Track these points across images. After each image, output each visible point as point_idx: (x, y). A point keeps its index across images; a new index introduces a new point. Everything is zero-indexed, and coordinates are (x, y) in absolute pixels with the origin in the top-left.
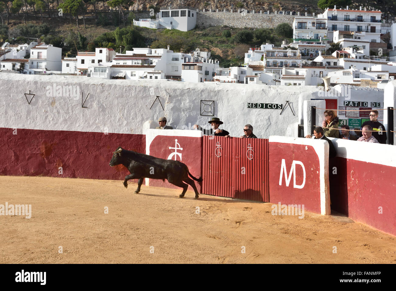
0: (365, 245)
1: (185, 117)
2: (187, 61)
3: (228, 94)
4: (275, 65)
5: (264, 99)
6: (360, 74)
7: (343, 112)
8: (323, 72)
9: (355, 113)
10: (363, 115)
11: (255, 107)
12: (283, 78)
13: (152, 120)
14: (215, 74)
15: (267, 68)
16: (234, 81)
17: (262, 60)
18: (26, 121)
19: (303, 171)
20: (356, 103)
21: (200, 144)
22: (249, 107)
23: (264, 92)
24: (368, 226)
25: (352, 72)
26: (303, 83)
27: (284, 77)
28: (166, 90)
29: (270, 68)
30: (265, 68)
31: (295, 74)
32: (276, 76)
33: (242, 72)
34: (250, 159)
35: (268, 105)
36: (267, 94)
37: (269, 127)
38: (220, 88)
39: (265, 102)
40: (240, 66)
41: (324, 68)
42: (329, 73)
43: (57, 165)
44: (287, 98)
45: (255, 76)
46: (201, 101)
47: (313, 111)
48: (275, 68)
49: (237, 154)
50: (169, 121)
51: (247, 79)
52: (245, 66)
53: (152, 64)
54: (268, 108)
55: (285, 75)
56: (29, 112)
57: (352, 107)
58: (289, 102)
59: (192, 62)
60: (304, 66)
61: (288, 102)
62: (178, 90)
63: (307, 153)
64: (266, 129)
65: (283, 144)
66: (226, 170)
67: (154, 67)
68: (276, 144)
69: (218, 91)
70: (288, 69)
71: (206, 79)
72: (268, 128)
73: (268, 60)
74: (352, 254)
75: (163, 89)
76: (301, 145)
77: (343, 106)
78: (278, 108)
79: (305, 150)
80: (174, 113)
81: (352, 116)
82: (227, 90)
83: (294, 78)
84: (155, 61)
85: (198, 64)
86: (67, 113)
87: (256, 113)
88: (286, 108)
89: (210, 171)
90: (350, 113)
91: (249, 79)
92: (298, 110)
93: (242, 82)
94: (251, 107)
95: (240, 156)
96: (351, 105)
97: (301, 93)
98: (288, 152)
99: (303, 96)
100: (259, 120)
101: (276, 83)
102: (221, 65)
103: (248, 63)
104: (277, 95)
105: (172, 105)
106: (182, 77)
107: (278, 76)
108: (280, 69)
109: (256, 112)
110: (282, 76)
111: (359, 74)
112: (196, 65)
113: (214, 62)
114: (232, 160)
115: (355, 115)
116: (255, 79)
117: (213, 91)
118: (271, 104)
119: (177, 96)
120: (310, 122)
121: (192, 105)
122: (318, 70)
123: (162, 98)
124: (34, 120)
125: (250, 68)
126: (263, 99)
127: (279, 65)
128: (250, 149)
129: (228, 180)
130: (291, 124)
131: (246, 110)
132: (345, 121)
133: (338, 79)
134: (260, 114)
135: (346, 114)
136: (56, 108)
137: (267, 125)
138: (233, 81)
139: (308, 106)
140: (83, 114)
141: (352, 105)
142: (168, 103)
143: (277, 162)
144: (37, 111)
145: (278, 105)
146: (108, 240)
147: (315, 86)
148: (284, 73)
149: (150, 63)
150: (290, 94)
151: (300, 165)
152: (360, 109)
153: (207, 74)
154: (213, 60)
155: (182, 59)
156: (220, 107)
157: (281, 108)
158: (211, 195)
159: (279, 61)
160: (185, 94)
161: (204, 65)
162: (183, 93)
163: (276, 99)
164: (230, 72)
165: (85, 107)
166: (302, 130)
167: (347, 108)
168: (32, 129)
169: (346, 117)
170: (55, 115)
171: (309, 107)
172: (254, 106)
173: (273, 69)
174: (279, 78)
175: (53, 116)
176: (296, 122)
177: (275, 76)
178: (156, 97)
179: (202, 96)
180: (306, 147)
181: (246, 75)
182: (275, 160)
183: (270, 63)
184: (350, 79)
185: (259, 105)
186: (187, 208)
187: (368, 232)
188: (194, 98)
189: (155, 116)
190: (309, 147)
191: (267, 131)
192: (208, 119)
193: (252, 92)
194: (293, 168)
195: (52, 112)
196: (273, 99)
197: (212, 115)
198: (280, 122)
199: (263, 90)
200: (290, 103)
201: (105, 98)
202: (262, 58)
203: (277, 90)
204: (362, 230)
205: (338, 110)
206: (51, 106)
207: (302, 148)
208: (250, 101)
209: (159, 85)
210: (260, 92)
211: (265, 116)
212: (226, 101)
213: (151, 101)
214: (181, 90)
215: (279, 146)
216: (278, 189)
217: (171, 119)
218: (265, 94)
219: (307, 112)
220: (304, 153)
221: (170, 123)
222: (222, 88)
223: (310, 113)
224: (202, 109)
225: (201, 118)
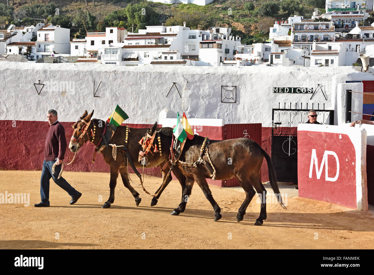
1: (205, 105)
2: (205, 39)
3: (251, 79)
4: (304, 39)
5: (292, 82)
8: (359, 45)
11: (282, 92)
12: (313, 54)
13: (169, 109)
14: (237, 52)
15: (295, 44)
16: (258, 59)
17: (289, 34)
18: (36, 113)
19: (336, 162)
21: (221, 134)
22: (275, 92)
23: (292, 74)
26: (336, 58)
27: (315, 52)
28: (183, 76)
29: (299, 44)
30: (293, 43)
31: (327, 49)
32: (305, 52)
33: (267, 49)
35: (297, 89)
36: (296, 77)
38: (243, 73)
39: (292, 86)
40: (264, 42)
41: (361, 40)
42: (367, 46)
43: (70, 158)
44: (319, 81)
45: (281, 53)
46: (222, 86)
47: (349, 94)
48: (304, 44)
50: (187, 110)
51: (272, 56)
52: (271, 42)
53: (167, 43)
54: (297, 93)
55: (316, 51)
56: (38, 103)
58: (320, 85)
59: (211, 39)
60: (338, 40)
62: (196, 76)
63: (341, 143)
64: (294, 116)
65: (314, 132)
67: (168, 46)
68: (306, 133)
69: (240, 75)
70: (319, 43)
71: (226, 58)
72: (296, 115)
73: (296, 34)
75: (180, 75)
76: (333, 133)
78: (308, 93)
79: (339, 139)
80: (192, 100)
82: (250, 74)
83: (326, 54)
84: (170, 40)
85: (217, 42)
86: (78, 103)
87: (283, 98)
88: (317, 92)
91: (274, 56)
92: (331, 93)
93: (266, 60)
94: (277, 92)
97: (334, 74)
98: (319, 142)
99: (337, 78)
101: (305, 60)
102: (242, 42)
103: (273, 39)
104: (307, 77)
105: (190, 92)
106: (199, 57)
107: (307, 52)
108: (309, 43)
110: (312, 52)
112: (215, 42)
113: (235, 38)
116: (281, 56)
117: (235, 76)
119: (196, 82)
120: (344, 107)
121: (212, 91)
122: (353, 44)
123: (178, 84)
124: (44, 111)
125: (276, 45)
126: (290, 83)
127: (309, 39)
131: (272, 95)
134: (287, 99)
136: (67, 98)
138: (256, 59)
139: (342, 90)
140: (95, 104)
142: (185, 89)
143: (307, 152)
144: (47, 102)
145: (308, 89)
146: (125, 239)
147: (351, 66)
148: (314, 48)
149: (164, 42)
150: (322, 77)
151: (333, 156)
153: (228, 52)
154: (233, 37)
155: (200, 36)
156: (242, 93)
159: (308, 35)
160: (204, 79)
161: (225, 43)
162: (201, 79)
163: (306, 82)
164: (253, 49)
165: (97, 96)
168: (43, 121)
170: (66, 106)
171: (344, 92)
172: (281, 91)
173: (301, 45)
174: (309, 54)
175: (64, 106)
176: (328, 107)
177: (304, 51)
178: (173, 84)
179: (222, 81)
180: (341, 135)
181: (270, 52)
182: (304, 150)
183: (298, 37)
185: (287, 89)
188: (214, 84)
189: (171, 104)
190: (343, 136)
192: (229, 106)
193: (279, 75)
194: (325, 158)
195: (63, 102)
196: (303, 83)
197: (234, 101)
199: (291, 73)
200: (322, 86)
201: (118, 86)
202: (289, 32)
206: (61, 96)
207: (335, 137)
208: (276, 85)
209: (175, 70)
210: (288, 75)
211: (293, 101)
212: (250, 85)
213: (167, 88)
214: (200, 75)
215: (309, 134)
216: (308, 182)
217: (189, 107)
218: (294, 77)
219: (342, 97)
220: (337, 142)
221: (188, 111)
222: (245, 72)
223: (345, 97)
224: (223, 95)
225: (222, 105)
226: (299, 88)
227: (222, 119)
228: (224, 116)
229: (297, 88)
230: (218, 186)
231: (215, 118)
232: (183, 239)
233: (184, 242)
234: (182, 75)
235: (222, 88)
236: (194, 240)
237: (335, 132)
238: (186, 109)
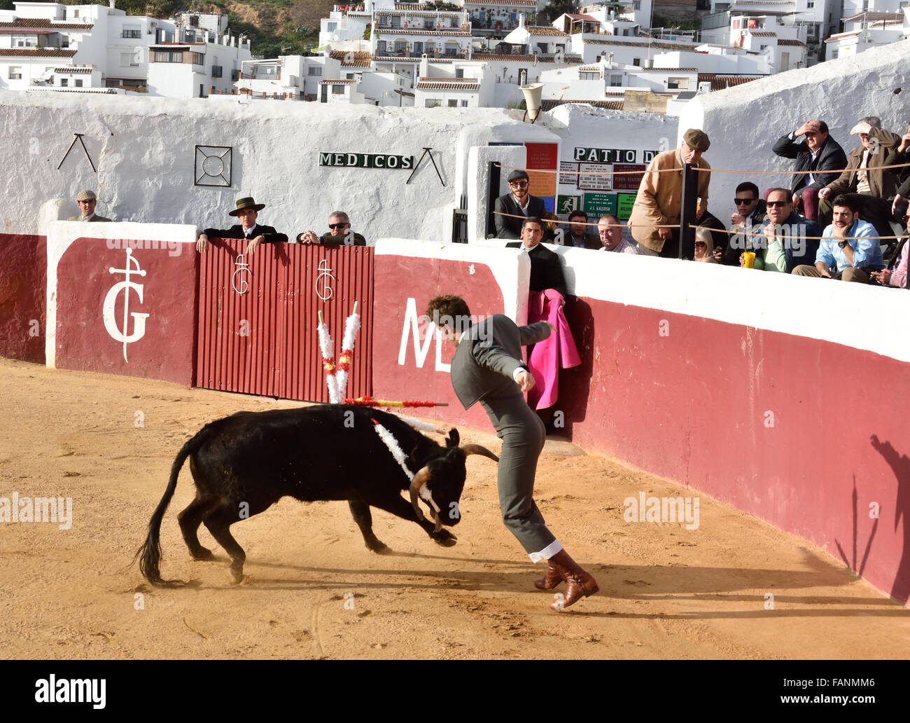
0: (609, 509)
1: (154, 191)
2: (163, 40)
3: (268, 130)
4: (401, 50)
5: (365, 142)
6: (624, 76)
7: (571, 178)
8: (526, 70)
9: (601, 180)
10: (623, 183)
11: (342, 164)
12: (420, 86)
13: (65, 199)
14: (240, 74)
15: (380, 60)
16: (291, 94)
17: (367, 37)
20: (606, 152)
21: (194, 260)
22: (325, 164)
23: (366, 123)
24: (618, 462)
25: (602, 70)
26: (473, 98)
27: (425, 82)
28: (101, 119)
29: (388, 60)
30: (375, 59)
31: (452, 75)
32: (401, 82)
33: (313, 71)
34: (325, 299)
35: (377, 158)
36: (375, 129)
37: (376, 217)
38: (248, 115)
39: (366, 151)
40: (306, 54)
41: (531, 59)
42: (543, 73)
44: (427, 139)
45: (348, 82)
46: (197, 147)
48: (401, 61)
49: (291, 287)
50: (110, 201)
51: (324, 88)
52: (322, 55)
53: (67, 46)
54: (375, 167)
55: (428, 79)
57: (596, 163)
58: (430, 150)
59: (177, 41)
60: (478, 55)
61: (428, 150)
62: (134, 120)
63: (473, 283)
64: (369, 220)
65: (412, 259)
66: (260, 328)
67: (71, 54)
68: (394, 260)
69: (242, 121)
70: (436, 62)
71: (214, 88)
72: (374, 219)
73: (383, 38)
74: (576, 530)
75: (93, 116)
76: (457, 261)
77: (574, 161)
78: (401, 167)
79: (468, 276)
80: (123, 178)
81: (594, 186)
82: (266, 119)
83: (450, 86)
84: (75, 39)
85: (193, 48)
87: (344, 178)
88: (423, 166)
89: (219, 329)
90: (588, 179)
91: (330, 88)
92: (454, 170)
93: (311, 98)
94: (329, 164)
95: (297, 291)
96: (593, 158)
97: (463, 126)
98: (423, 281)
99: (469, 136)
100: (352, 196)
101: (403, 98)
102: (255, 52)
103: (329, 47)
104: (400, 131)
105: (117, 158)
106: (148, 82)
107: (408, 82)
108: (413, 61)
109: (343, 176)
110: (418, 81)
111: (621, 76)
112: (187, 49)
113: (236, 41)
114: (276, 301)
115: (602, 185)
116: (347, 88)
117: (229, 122)
118: (385, 156)
119: (133, 133)
120: (483, 203)
121: (173, 158)
122: (513, 66)
123: (91, 138)
125: (335, 61)
126: (362, 143)
127: (412, 51)
128: (325, 273)
129: (266, 352)
130: (434, 207)
131: (318, 170)
132: (575, 200)
133: (566, 88)
134: (354, 182)
135: (578, 181)
137: (372, 210)
138: (288, 94)
139: (479, 161)
141: (596, 159)
142: (106, 151)
143: (396, 305)
145: (403, 159)
147: (502, 109)
148: (423, 73)
149: (61, 44)
150: (435, 130)
152: (616, 168)
153: (219, 74)
154: (233, 38)
155: (150, 33)
156: (247, 164)
157: (411, 167)
158: (220, 390)
159: (411, 40)
160: (153, 128)
161: (211, 52)
162: (147, 127)
163: (397, 142)
164: (279, 68)
166: (463, 224)
167: (583, 166)
169: (578, 188)
171: (484, 167)
172: (339, 162)
173: (394, 63)
174: (412, 87)
176: (448, 202)
177: (401, 80)
178: (75, 137)
179: (199, 133)
180: (472, 267)
181: (321, 78)
182: (389, 300)
183: (388, 46)
184: (597, 90)
185: (352, 158)
186: (155, 424)
187: (618, 478)
188: (178, 140)
189: (71, 187)
190: (477, 266)
191: (372, 226)
192: (215, 194)
193: (335, 123)
196: (390, 143)
197: (225, 184)
198: (405, 204)
199: (363, 119)
200: (435, 153)
202: (366, 32)
203: (400, 119)
204: (603, 473)
205: (558, 172)
207: (461, 270)
208: (328, 147)
209: (82, 104)
210: (357, 125)
211: (366, 187)
212: (265, 146)
213: (60, 147)
214: (144, 117)
215: (401, 263)
216: (396, 374)
217: (116, 194)
218: (370, 128)
219: (478, 178)
220: (465, 282)
221: (113, 204)
222: (253, 114)
223: (485, 178)
224: (200, 167)
225: (197, 191)
226: (382, 155)
227: (196, 224)
228: (200, 218)
229: (376, 156)
230: (182, 383)
231: (179, 222)
232: (92, 505)
233: (93, 512)
234: (99, 117)
235: (197, 150)
236: (118, 508)
237: (461, 259)
238: (106, 201)
